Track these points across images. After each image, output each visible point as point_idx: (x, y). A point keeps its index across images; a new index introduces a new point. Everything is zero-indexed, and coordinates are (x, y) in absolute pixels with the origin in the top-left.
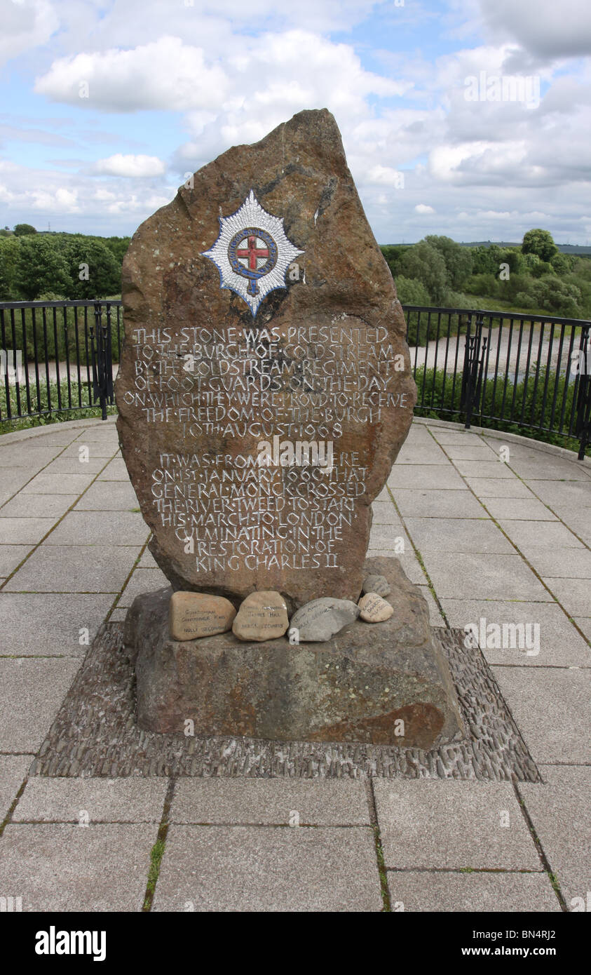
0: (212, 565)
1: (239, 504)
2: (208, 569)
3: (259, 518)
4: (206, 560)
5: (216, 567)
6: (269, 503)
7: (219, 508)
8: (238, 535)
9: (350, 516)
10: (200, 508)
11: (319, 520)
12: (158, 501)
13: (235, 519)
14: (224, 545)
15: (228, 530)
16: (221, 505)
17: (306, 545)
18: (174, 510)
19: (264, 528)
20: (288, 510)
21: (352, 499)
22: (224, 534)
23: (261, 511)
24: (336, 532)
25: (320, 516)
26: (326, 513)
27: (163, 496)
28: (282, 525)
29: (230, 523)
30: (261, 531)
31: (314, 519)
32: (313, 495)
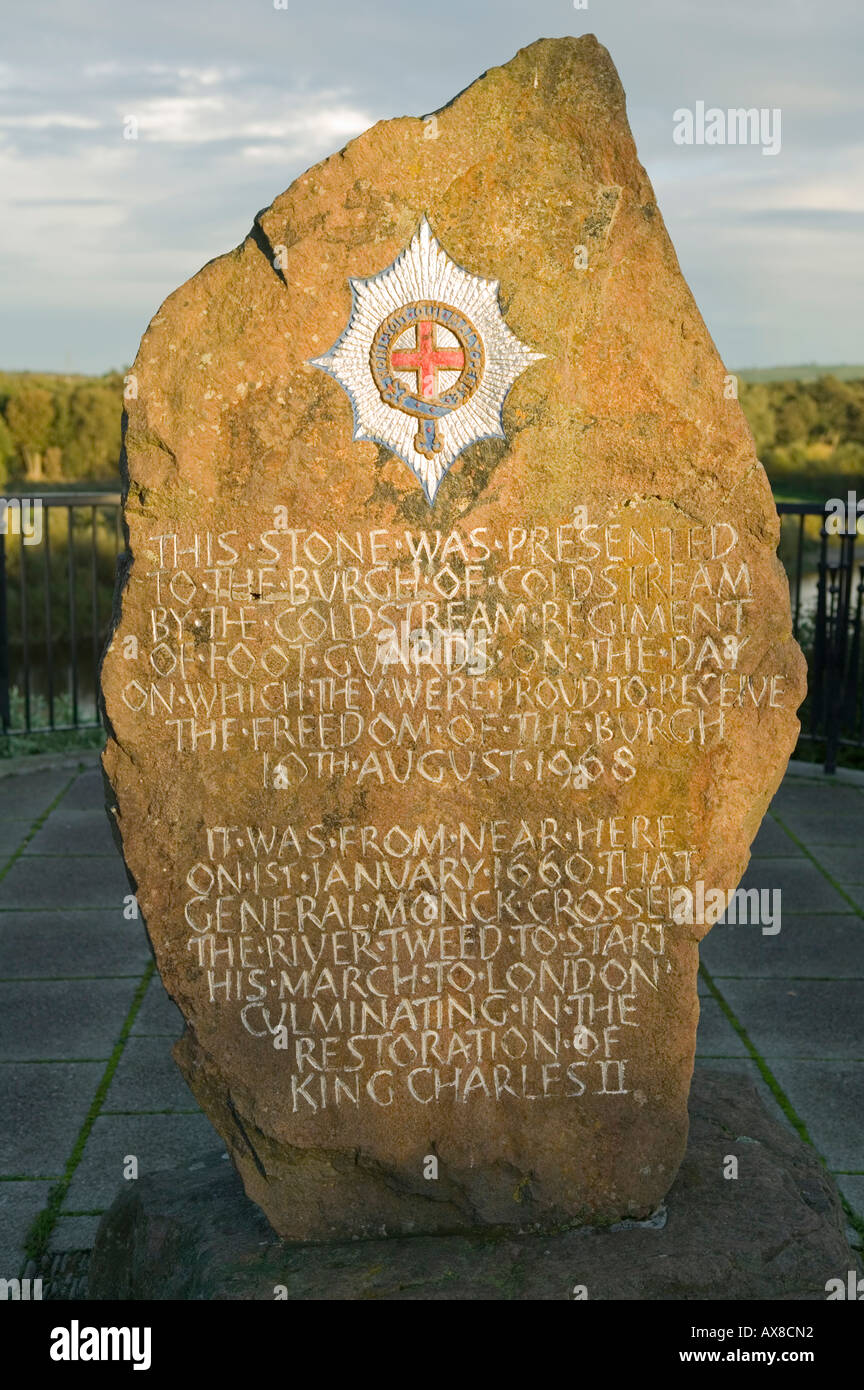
0: (330, 1095)
1: (394, 943)
2: (319, 1103)
3: (439, 979)
4: (316, 1081)
5: (338, 1099)
6: (464, 941)
7: (347, 954)
8: (390, 1019)
9: (656, 967)
10: (302, 953)
11: (583, 981)
12: (201, 942)
13: (383, 981)
14: (357, 1044)
15: (366, 1009)
16: (351, 948)
17: (551, 1039)
18: (237, 961)
19: (452, 1001)
20: (510, 954)
21: (659, 928)
22: (358, 1018)
23: (447, 959)
24: (622, 1008)
25: (584, 967)
26: (600, 960)
27: (213, 930)
28: (495, 994)
29: (372, 989)
30: (445, 1008)
31: (570, 977)
32: (569, 921)
